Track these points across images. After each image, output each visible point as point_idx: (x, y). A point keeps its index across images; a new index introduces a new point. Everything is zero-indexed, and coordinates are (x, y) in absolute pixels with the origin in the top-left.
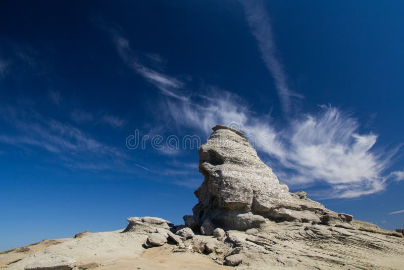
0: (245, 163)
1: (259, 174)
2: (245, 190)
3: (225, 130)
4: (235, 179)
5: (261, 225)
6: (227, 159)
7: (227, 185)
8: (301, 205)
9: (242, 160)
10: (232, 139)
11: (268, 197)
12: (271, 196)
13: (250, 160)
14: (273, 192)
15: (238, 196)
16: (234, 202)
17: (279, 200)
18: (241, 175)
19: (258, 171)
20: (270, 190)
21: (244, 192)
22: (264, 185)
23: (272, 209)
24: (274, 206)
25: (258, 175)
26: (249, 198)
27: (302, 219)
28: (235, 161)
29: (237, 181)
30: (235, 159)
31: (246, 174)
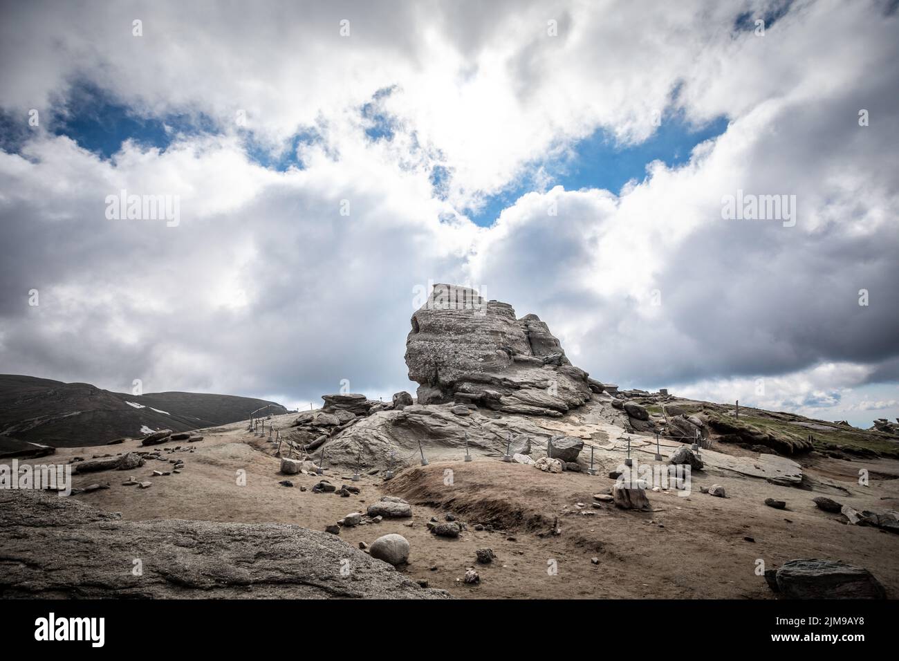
1: (453, 341)
11: (452, 369)
12: (457, 368)
13: (446, 326)
14: (463, 362)
17: (465, 373)
20: (459, 360)
21: (425, 365)
22: (454, 354)
23: (453, 382)
24: (456, 379)
30: (430, 325)
31: (434, 343)
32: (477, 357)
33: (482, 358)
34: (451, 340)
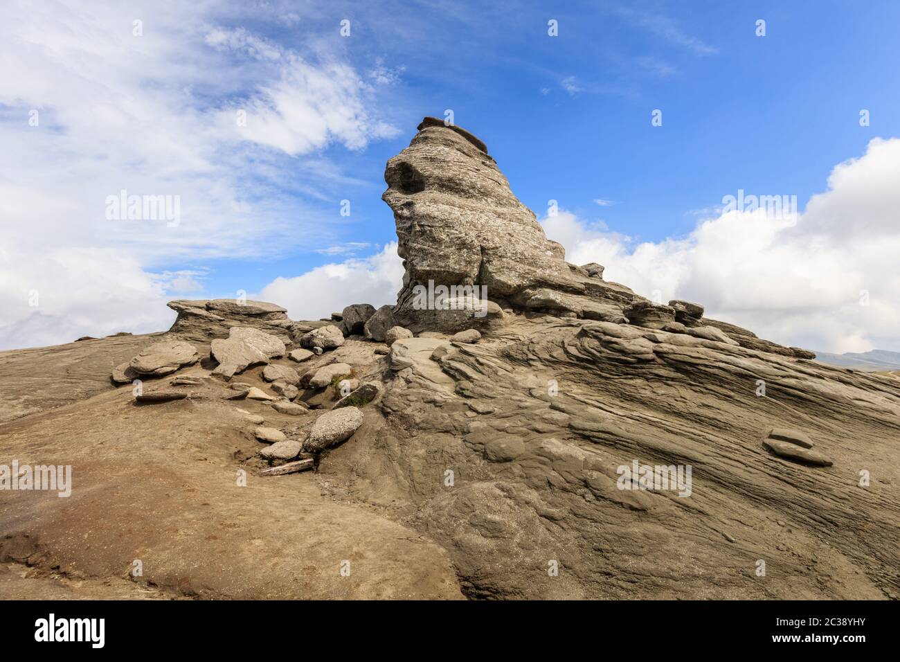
0: (471, 191)
2: (463, 245)
3: (440, 129)
4: (442, 220)
5: (492, 322)
6: (431, 181)
7: (423, 233)
8: (585, 284)
9: (465, 184)
10: (457, 146)
11: (513, 263)
12: (521, 261)
13: (482, 186)
14: (525, 253)
15: (446, 257)
16: (434, 271)
17: (539, 271)
18: (456, 212)
19: (499, 209)
20: (519, 248)
21: (459, 249)
22: (509, 237)
23: (520, 289)
24: (526, 282)
25: (499, 217)
26: (470, 262)
27: (584, 312)
28: (450, 186)
29: (447, 225)
30: (450, 180)
31: (469, 212)
32: (542, 248)
33: (550, 250)
34: (495, 212)
